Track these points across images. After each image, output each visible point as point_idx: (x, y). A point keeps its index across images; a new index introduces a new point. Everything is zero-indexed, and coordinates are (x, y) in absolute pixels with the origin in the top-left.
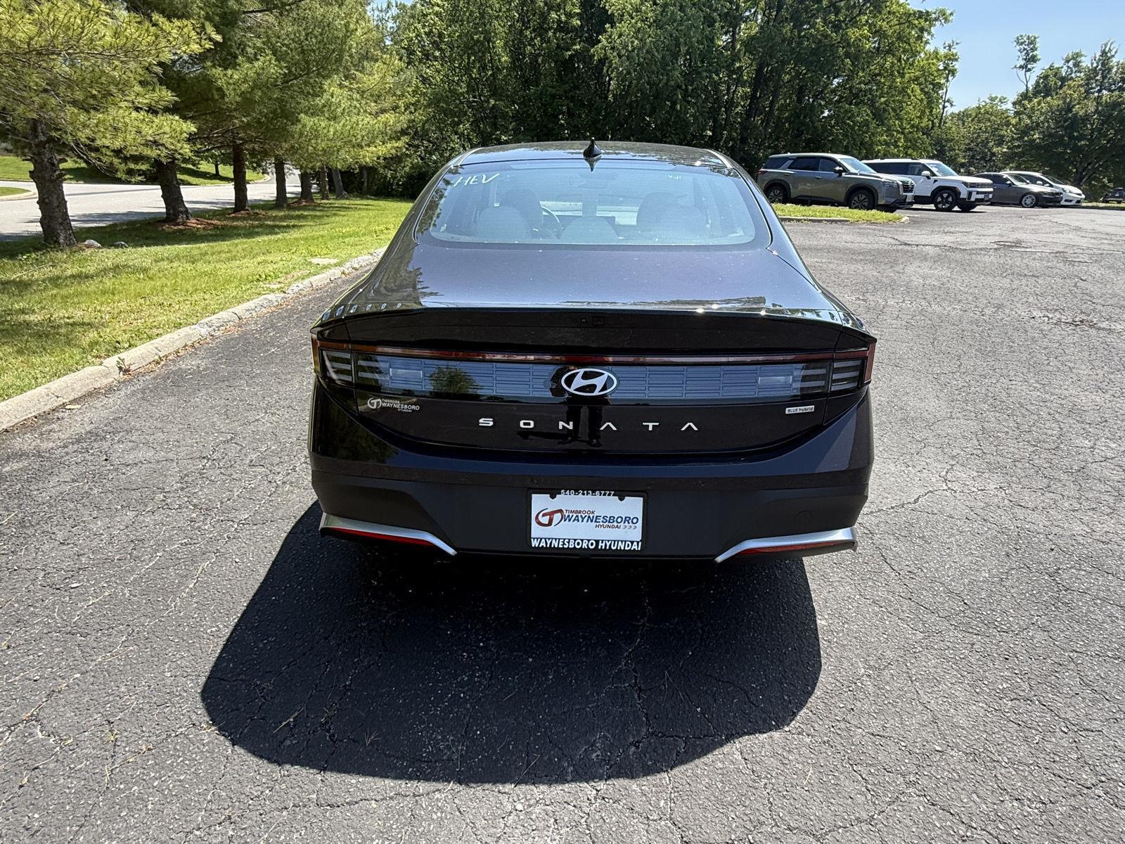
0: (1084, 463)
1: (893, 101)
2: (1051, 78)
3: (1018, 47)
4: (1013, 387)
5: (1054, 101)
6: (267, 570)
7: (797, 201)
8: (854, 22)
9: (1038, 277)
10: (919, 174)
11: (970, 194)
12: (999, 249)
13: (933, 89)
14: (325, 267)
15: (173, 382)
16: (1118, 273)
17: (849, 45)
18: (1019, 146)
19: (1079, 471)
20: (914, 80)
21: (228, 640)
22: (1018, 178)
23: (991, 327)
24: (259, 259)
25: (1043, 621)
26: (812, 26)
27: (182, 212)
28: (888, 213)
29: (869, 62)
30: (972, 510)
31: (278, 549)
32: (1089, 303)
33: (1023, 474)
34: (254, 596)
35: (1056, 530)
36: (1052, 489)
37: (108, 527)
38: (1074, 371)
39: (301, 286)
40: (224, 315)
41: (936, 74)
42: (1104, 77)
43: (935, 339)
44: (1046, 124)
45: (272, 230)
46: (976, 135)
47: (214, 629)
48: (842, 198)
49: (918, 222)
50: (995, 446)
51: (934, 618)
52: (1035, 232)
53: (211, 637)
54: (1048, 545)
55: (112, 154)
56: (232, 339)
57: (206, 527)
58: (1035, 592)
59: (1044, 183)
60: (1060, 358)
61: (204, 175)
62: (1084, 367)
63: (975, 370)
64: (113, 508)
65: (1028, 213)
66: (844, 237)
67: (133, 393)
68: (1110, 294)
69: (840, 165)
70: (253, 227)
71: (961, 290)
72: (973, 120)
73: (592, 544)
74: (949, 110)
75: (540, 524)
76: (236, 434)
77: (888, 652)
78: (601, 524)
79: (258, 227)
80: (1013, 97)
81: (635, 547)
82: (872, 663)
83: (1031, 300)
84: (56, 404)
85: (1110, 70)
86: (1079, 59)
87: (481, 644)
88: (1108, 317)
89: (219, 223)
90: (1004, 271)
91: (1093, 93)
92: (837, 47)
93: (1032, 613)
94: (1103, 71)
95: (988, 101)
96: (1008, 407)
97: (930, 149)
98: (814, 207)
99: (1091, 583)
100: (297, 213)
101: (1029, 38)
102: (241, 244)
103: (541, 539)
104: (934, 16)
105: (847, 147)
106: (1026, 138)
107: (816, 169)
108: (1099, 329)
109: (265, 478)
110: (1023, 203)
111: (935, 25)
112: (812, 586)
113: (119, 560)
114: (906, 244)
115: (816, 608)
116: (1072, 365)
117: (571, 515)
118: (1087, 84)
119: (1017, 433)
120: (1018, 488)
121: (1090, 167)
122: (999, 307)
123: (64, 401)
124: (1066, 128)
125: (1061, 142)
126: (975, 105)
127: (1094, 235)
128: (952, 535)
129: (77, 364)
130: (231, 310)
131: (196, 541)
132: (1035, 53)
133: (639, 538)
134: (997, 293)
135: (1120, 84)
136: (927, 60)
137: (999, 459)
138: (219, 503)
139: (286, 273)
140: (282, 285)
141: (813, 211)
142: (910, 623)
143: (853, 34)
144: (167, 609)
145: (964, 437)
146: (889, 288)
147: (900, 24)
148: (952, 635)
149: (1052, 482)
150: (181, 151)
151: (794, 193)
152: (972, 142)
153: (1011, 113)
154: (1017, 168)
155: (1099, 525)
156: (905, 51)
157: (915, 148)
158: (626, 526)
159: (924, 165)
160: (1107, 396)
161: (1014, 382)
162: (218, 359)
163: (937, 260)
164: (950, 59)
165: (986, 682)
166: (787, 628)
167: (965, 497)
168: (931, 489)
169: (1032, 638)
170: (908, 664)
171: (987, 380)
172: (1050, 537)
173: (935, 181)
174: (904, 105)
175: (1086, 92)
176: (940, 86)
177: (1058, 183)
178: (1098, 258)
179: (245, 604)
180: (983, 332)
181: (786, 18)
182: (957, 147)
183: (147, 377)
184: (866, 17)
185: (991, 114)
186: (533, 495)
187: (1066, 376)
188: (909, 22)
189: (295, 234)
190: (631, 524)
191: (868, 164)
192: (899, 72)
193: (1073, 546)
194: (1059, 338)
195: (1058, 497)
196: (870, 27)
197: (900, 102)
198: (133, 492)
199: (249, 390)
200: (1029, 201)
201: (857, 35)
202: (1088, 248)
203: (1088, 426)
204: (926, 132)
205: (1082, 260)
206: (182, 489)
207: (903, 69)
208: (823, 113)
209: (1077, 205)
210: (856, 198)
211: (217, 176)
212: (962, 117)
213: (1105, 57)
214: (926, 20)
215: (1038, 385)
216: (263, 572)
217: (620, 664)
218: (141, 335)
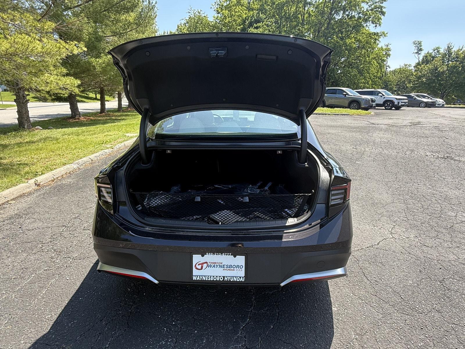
0: (452, 224)
1: (366, 67)
2: (429, 57)
3: (414, 45)
4: (420, 187)
5: (430, 66)
6: (81, 283)
7: (329, 106)
8: (349, 37)
9: (428, 137)
10: (378, 95)
11: (399, 103)
12: (412, 125)
13: (381, 62)
14: (132, 137)
15: (58, 190)
16: (461, 135)
17: (347, 46)
18: (417, 84)
19: (451, 228)
20: (373, 59)
21: (55, 322)
22: (417, 96)
23: (409, 160)
24: (105, 134)
25: (438, 307)
26: (332, 39)
27: (78, 114)
28: (366, 111)
29: (355, 52)
30: (404, 248)
31: (88, 272)
32: (450, 149)
33: (426, 230)
34: (72, 298)
35: (442, 258)
36: (439, 237)
37: (13, 262)
38: (445, 180)
39: (120, 146)
40: (85, 159)
41: (382, 56)
42: (449, 56)
43: (385, 166)
44: (428, 75)
45: (114, 121)
46: (400, 79)
47: (49, 316)
48: (347, 105)
49: (378, 115)
50: (413, 216)
51: (387, 306)
52: (426, 118)
53: (47, 321)
54: (439, 266)
55: (46, 93)
56: (87, 170)
57: (57, 261)
58: (434, 291)
59: (429, 98)
60: (439, 174)
61: (91, 98)
62: (449, 178)
63: (403, 180)
64: (17, 251)
65: (423, 110)
66: (348, 121)
67: (40, 195)
68: (459, 145)
69: (345, 92)
70: (107, 120)
71: (396, 144)
72: (398, 73)
73: (221, 279)
74: (389, 70)
75: (197, 269)
76: (80, 214)
77: (366, 325)
78: (226, 268)
79: (109, 120)
80: (414, 64)
81: (242, 280)
82: (358, 332)
83: (426, 147)
84: (4, 201)
85: (451, 54)
86: (439, 50)
87: (174, 323)
88: (458, 155)
89: (93, 118)
90: (414, 135)
91: (445, 63)
92: (342, 46)
93: (433, 302)
94: (449, 54)
95: (404, 66)
96: (418, 198)
97: (382, 85)
98: (336, 109)
99: (459, 286)
100: (126, 113)
101: (418, 42)
102: (100, 127)
103: (197, 276)
104: (380, 34)
105: (348, 85)
106: (420, 81)
107: (335, 94)
108: (455, 160)
109: (89, 236)
110: (420, 106)
111: (381, 38)
112: (331, 289)
113: (14, 278)
114: (373, 124)
115: (332, 301)
116: (444, 177)
117: (211, 264)
118: (443, 59)
119: (422, 209)
120: (423, 236)
121: (446, 91)
122: (412, 151)
123: (9, 199)
124: (435, 77)
125: (434, 82)
126: (399, 67)
127: (451, 119)
128: (394, 262)
129: (17, 182)
130: (89, 157)
131: (51, 269)
132: (421, 47)
133: (244, 275)
134: (411, 144)
135: (456, 59)
136: (379, 51)
137: (415, 222)
138: (66, 249)
139: (115, 140)
140: (112, 145)
141: (335, 111)
142: (376, 309)
143: (348, 41)
144: (30, 305)
145: (399, 212)
146: (366, 143)
147: (367, 37)
148: (396, 315)
149: (439, 234)
150: (75, 91)
151: (327, 104)
152: (399, 82)
153: (413, 71)
154: (418, 92)
155: (461, 255)
156: (369, 48)
157: (376, 84)
158: (237, 270)
159: (379, 91)
160: (460, 191)
161: (420, 185)
162: (80, 179)
163: (386, 130)
164: (387, 50)
165: (412, 342)
166: (318, 312)
167: (400, 242)
168: (385, 238)
169: (434, 316)
170: (375, 332)
171: (408, 185)
172: (439, 261)
173: (384, 98)
174: (370, 68)
175: (443, 62)
176: (384, 61)
177: (434, 98)
178: (453, 129)
179: (67, 302)
180: (406, 162)
181: (322, 36)
182: (393, 84)
183: (47, 188)
184: (353, 35)
185: (406, 71)
186: (193, 255)
187: (442, 182)
188: (371, 36)
189: (123, 123)
190: (239, 269)
191: (356, 91)
192: (367, 56)
193: (450, 266)
194: (438, 164)
195: (442, 241)
196: (355, 39)
197: (369, 67)
198: (28, 243)
199: (90, 193)
200: (423, 105)
201: (350, 42)
202: (448, 125)
203: (453, 206)
204: (380, 78)
205: (446, 130)
206: (51, 242)
207: (369, 54)
208: (338, 71)
209: (443, 106)
210: (352, 105)
211: (96, 99)
212: (394, 72)
213: (449, 49)
214: (377, 36)
215: (430, 187)
216: (79, 284)
217: (239, 333)
218: (48, 169)
